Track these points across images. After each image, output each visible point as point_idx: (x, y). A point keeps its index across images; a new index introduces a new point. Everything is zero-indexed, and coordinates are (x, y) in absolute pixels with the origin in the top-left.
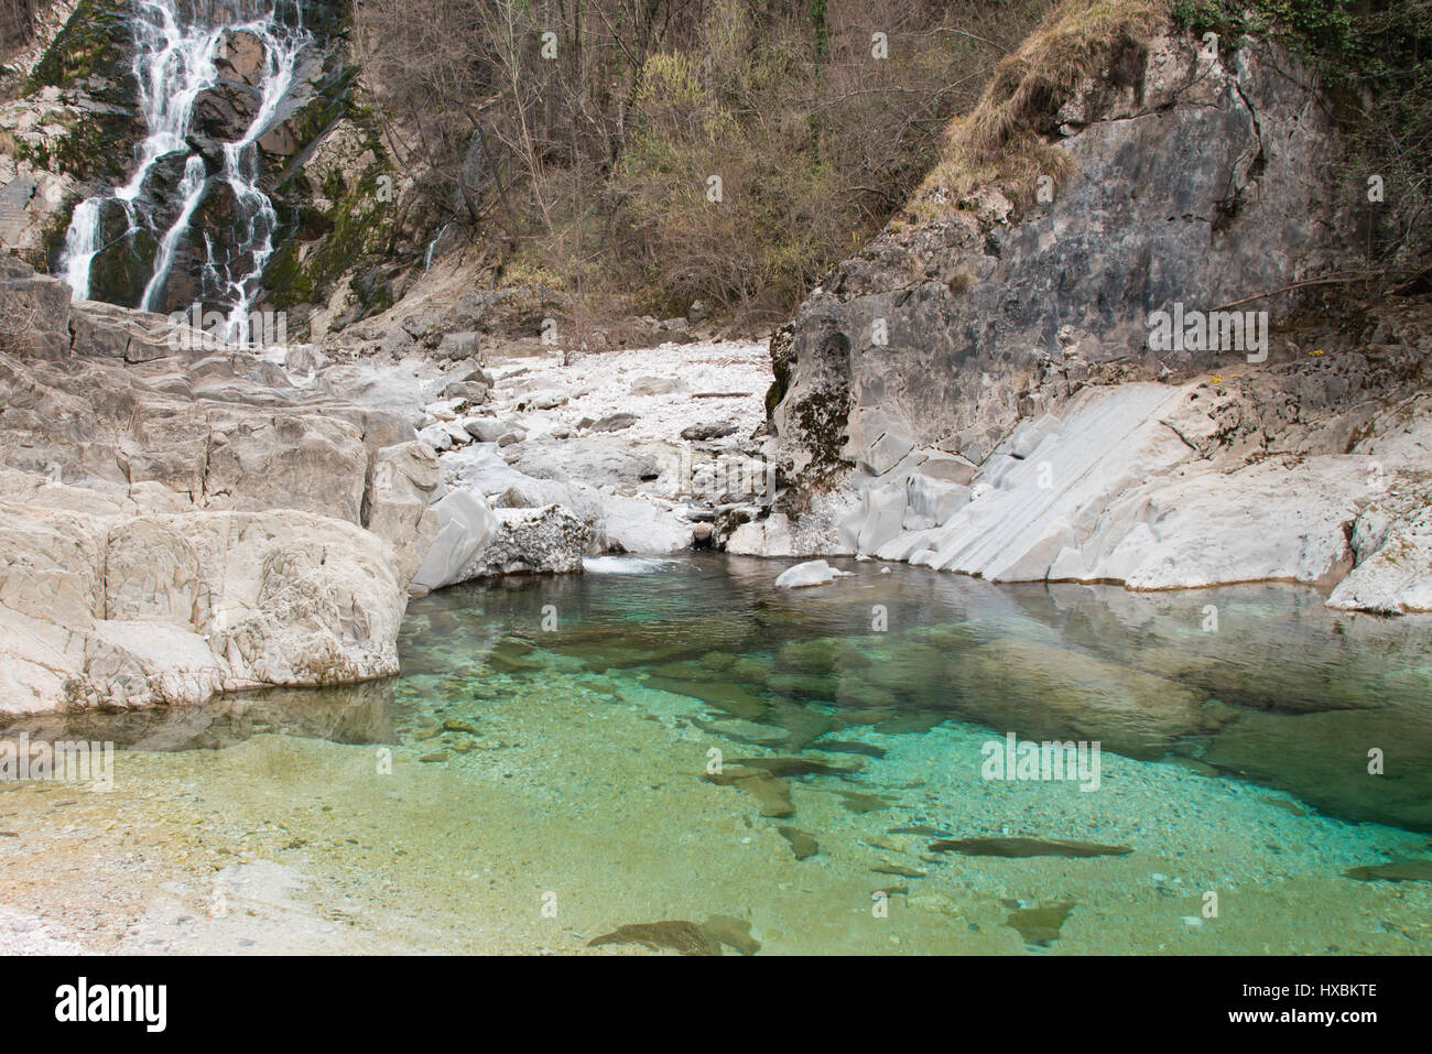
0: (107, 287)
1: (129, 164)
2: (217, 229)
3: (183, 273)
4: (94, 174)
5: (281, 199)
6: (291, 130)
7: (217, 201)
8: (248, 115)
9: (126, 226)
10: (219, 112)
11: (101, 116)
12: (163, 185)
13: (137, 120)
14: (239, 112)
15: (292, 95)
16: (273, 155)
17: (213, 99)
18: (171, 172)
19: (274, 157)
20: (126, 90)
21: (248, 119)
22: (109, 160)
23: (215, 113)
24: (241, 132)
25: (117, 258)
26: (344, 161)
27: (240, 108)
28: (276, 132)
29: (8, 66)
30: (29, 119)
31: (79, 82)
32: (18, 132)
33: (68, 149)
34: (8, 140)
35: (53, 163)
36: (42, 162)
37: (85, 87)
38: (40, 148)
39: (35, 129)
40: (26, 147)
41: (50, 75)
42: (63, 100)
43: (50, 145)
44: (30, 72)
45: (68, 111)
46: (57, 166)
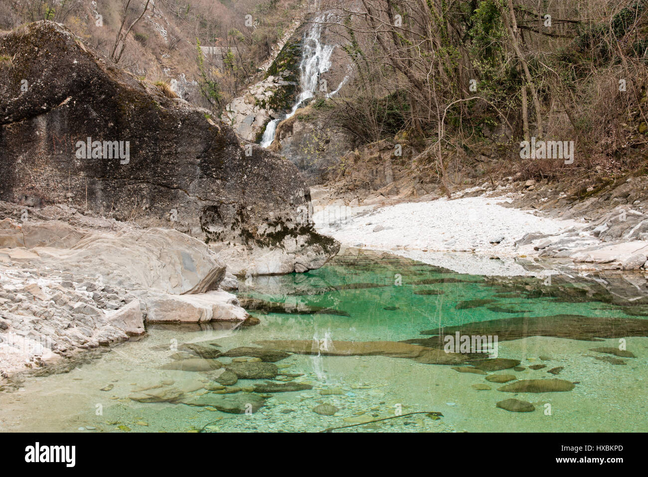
1: (293, 104)
4: (281, 109)
11: (286, 86)
13: (299, 87)
20: (296, 75)
21: (339, 82)
22: (287, 103)
28: (346, 87)
29: (260, 69)
30: (261, 90)
31: (281, 73)
32: (256, 96)
33: (273, 100)
34: (252, 99)
35: (267, 106)
36: (263, 106)
37: (282, 75)
38: (263, 101)
39: (263, 94)
40: (258, 101)
41: (273, 71)
42: (274, 81)
43: (267, 99)
44: (267, 70)
45: (274, 86)
46: (269, 107)
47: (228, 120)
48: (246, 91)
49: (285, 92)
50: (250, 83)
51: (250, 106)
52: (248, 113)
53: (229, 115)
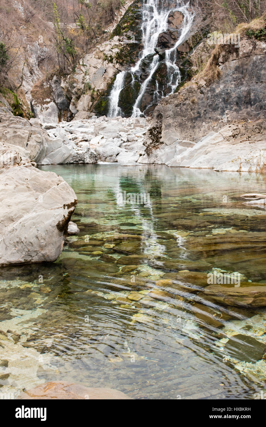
0: (125, 100)
1: (136, 59)
2: (160, 79)
3: (148, 94)
4: (126, 63)
5: (182, 67)
6: (188, 43)
7: (162, 69)
8: (175, 39)
9: (131, 80)
10: (167, 39)
11: (130, 44)
12: (145, 66)
13: (141, 44)
14: (173, 39)
15: (190, 31)
16: (182, 52)
17: (164, 35)
18: (148, 61)
19: (182, 53)
20: (139, 35)
21: (176, 40)
22: (131, 58)
23: (165, 40)
24: (173, 45)
25: (128, 91)
26: (203, 53)
27: (173, 37)
28: (183, 45)
29: (106, 31)
30: (109, 47)
31: (125, 34)
32: (105, 52)
33: (119, 56)
34: (101, 55)
35: (114, 61)
36: (111, 61)
37: (126, 35)
38: (111, 56)
39: (110, 50)
40: (106, 57)
41: (117, 32)
42: (119, 40)
43: (114, 55)
44: (112, 32)
45: (120, 44)
46: (115, 62)
47: (81, 72)
48: (94, 49)
49: (129, 49)
50: (97, 42)
51: (100, 61)
52: (99, 66)
53: (82, 68)
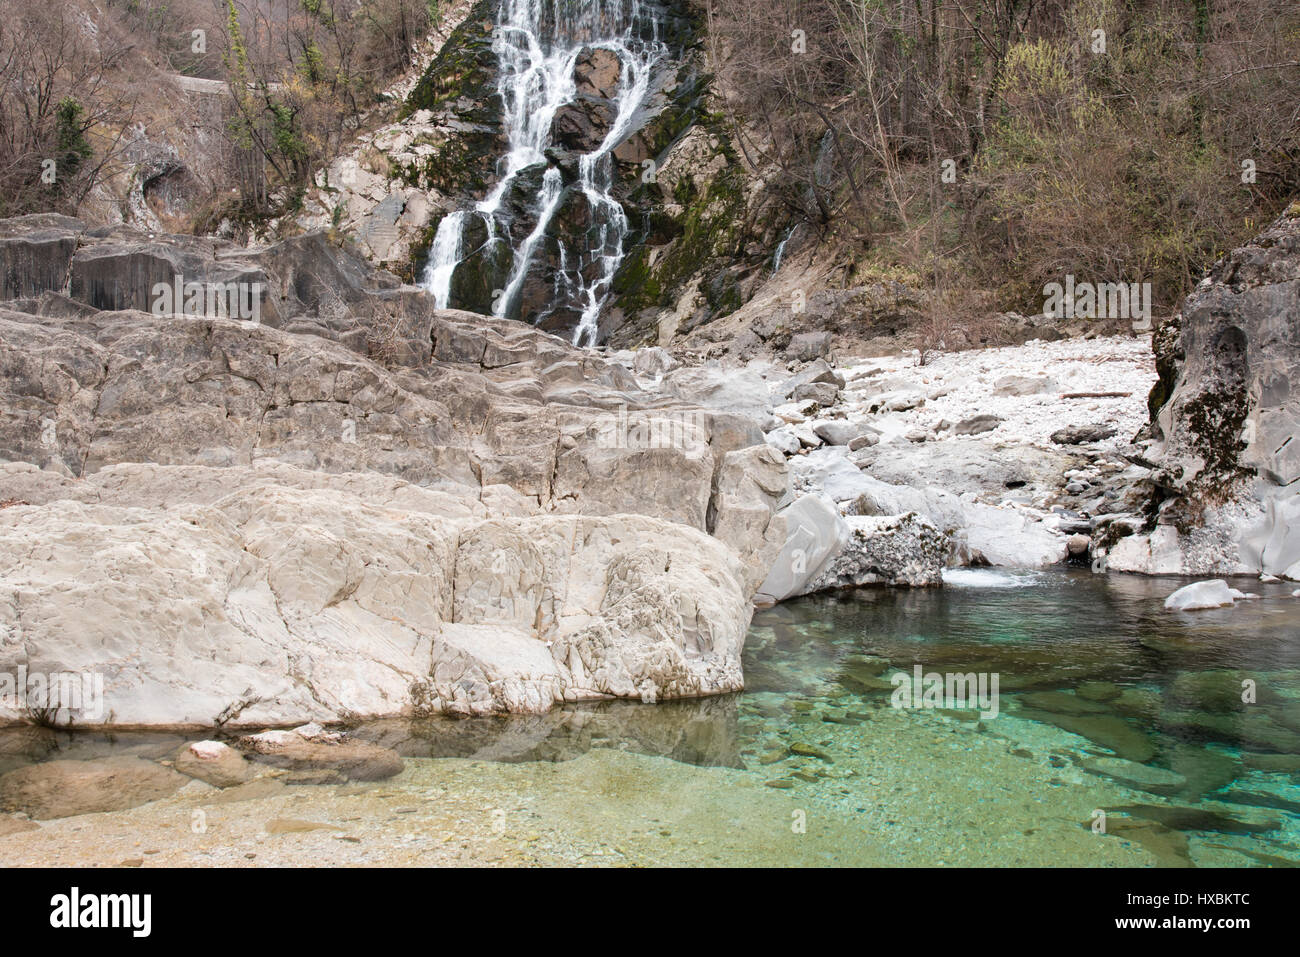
0: (467, 296)
1: (491, 178)
2: (571, 237)
3: (539, 281)
4: (459, 189)
5: (633, 205)
6: (644, 139)
7: (572, 210)
8: (603, 127)
9: (485, 237)
10: (577, 126)
11: (468, 135)
12: (522, 197)
13: (500, 137)
14: (595, 125)
16: (627, 164)
17: (572, 114)
18: (530, 185)
19: (627, 166)
20: (491, 109)
21: (604, 130)
22: (474, 176)
23: (572, 127)
24: (597, 144)
25: (477, 268)
26: (695, 166)
27: (597, 121)
28: (630, 142)
29: (386, 94)
30: (402, 141)
31: (449, 104)
32: (392, 154)
33: (436, 167)
34: (383, 161)
35: (422, 181)
36: (412, 180)
37: (453, 109)
38: (411, 167)
39: (407, 150)
40: (398, 167)
41: (423, 98)
42: (434, 122)
43: (420, 164)
44: (405, 98)
45: (438, 131)
46: (426, 183)
47: (322, 210)
48: (351, 146)
49: (466, 148)
50: (359, 127)
51: (379, 178)
52: (379, 194)
53: (324, 197)
